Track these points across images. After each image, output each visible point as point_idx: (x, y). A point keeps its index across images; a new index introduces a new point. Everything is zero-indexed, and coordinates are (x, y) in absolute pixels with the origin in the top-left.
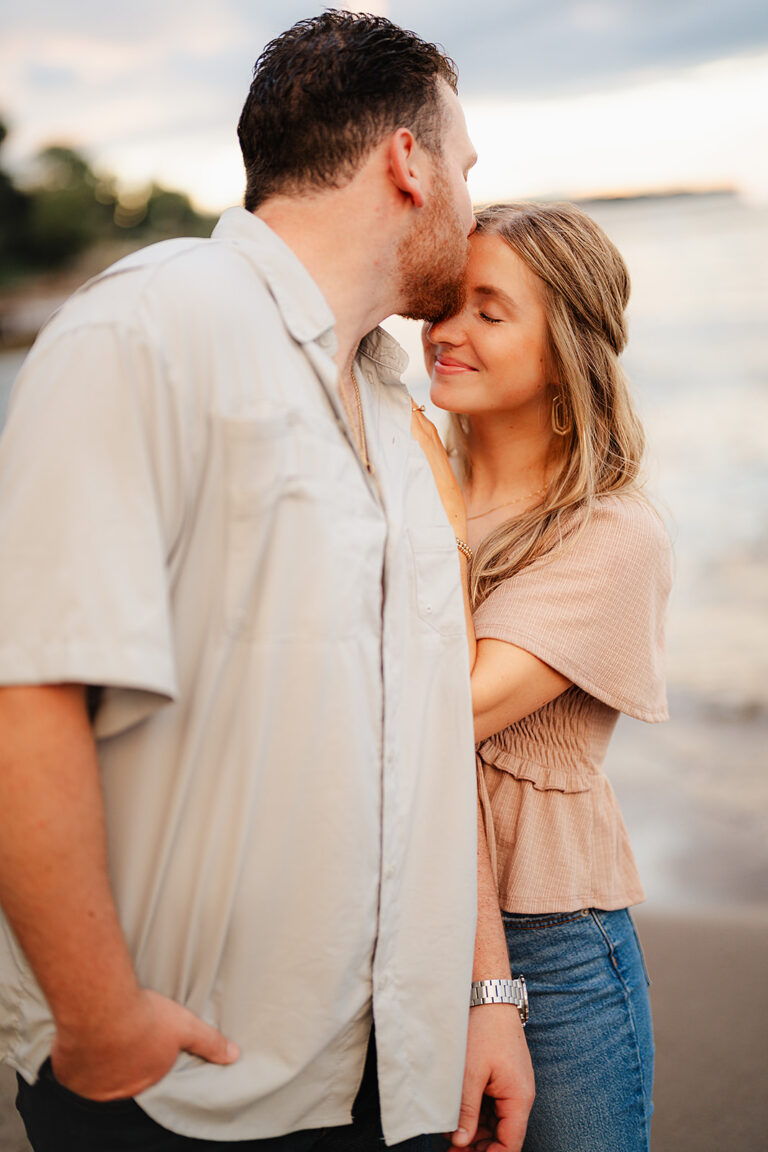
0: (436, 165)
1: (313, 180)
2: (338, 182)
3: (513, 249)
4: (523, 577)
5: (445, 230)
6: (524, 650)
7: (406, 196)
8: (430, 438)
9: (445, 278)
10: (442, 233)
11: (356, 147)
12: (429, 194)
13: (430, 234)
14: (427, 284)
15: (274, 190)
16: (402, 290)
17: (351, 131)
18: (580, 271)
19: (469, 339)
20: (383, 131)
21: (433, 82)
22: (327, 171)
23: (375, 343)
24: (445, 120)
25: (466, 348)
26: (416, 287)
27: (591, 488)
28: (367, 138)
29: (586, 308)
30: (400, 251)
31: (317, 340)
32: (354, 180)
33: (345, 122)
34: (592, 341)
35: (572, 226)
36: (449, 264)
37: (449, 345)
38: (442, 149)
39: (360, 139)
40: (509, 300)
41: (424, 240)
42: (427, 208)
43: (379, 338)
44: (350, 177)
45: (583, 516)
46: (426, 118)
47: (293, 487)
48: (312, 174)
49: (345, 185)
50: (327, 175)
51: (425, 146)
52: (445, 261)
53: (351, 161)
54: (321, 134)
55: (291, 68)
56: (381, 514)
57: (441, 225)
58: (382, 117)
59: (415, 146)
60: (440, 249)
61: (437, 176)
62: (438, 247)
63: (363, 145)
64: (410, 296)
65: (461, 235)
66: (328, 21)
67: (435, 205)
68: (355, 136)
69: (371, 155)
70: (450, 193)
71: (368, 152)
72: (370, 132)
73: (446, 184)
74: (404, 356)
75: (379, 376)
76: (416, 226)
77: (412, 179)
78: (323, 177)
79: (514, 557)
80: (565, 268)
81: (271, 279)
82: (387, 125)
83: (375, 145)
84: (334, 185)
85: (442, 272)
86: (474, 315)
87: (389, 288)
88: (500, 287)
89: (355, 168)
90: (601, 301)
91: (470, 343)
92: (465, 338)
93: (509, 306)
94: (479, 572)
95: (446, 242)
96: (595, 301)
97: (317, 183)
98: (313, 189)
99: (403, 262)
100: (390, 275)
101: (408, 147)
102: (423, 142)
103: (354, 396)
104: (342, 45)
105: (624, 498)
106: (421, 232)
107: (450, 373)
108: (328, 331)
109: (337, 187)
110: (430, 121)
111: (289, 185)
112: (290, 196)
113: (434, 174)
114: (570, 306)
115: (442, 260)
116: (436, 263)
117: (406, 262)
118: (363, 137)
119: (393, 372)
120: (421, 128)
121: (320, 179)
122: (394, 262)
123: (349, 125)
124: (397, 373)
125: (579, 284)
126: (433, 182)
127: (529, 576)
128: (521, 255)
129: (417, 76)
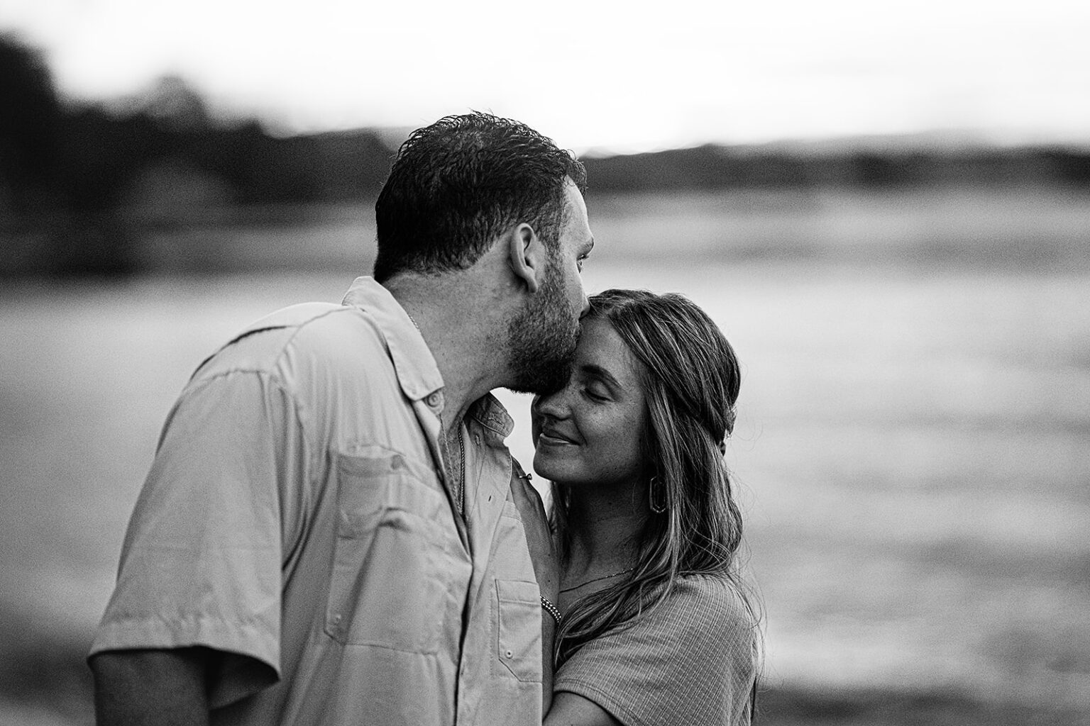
0: (552, 256)
1: (440, 260)
2: (462, 264)
3: (620, 334)
4: (602, 640)
5: (554, 313)
6: (595, 703)
7: (520, 281)
8: (533, 505)
9: (551, 355)
10: (552, 316)
11: (482, 234)
12: (543, 281)
13: (539, 316)
14: (534, 360)
15: (404, 265)
16: (510, 364)
17: (479, 220)
18: (683, 359)
19: (573, 413)
20: (508, 222)
21: (560, 184)
22: (453, 253)
23: (484, 409)
24: (565, 216)
25: (569, 422)
26: (524, 363)
27: (675, 563)
28: (493, 228)
29: (685, 394)
30: (511, 329)
31: (426, 400)
32: (476, 263)
33: (476, 212)
34: (690, 426)
35: (680, 318)
36: (556, 343)
37: (554, 418)
38: (559, 242)
39: (487, 228)
40: (613, 380)
41: (534, 321)
42: (539, 293)
43: (488, 405)
44: (473, 261)
45: (664, 589)
46: (549, 214)
47: (392, 516)
48: (440, 254)
49: (468, 267)
50: (453, 256)
51: (543, 238)
52: (552, 340)
53: (475, 246)
54: (453, 220)
55: (434, 160)
56: (469, 557)
57: (551, 309)
58: (509, 211)
59: (535, 237)
60: (548, 330)
61: (552, 265)
62: (546, 328)
63: (488, 233)
64: (518, 371)
65: (570, 318)
66: (473, 122)
67: (547, 291)
68: (482, 225)
69: (495, 243)
70: (562, 281)
71: (492, 240)
72: (497, 222)
73: (558, 273)
74: (510, 422)
75: (486, 439)
76: (528, 309)
77: (528, 267)
78: (450, 259)
79: (598, 622)
80: (668, 355)
81: (390, 344)
82: (512, 217)
83: (499, 235)
84: (458, 266)
85: (548, 350)
86: (581, 392)
87: (498, 360)
88: (605, 368)
89: (479, 253)
90: (700, 388)
91: (574, 417)
92: (569, 413)
93: (612, 386)
94: (563, 634)
95: (554, 324)
96: (696, 389)
97: (443, 263)
98: (440, 268)
99: (513, 338)
100: (500, 349)
101: (528, 239)
102: (541, 234)
103: (458, 454)
104: (481, 145)
105: (708, 577)
106: (532, 314)
107: (554, 445)
108: (436, 392)
109: (461, 268)
110: (552, 216)
111: (418, 262)
112: (418, 272)
113: (549, 263)
114: (670, 391)
115: (549, 340)
116: (543, 342)
117: (515, 339)
118: (489, 227)
119: (498, 435)
120: (542, 222)
121: (446, 259)
122: (505, 338)
123: (479, 215)
124: (502, 437)
125: (680, 371)
126: (547, 271)
127: (607, 640)
128: (627, 341)
129: (546, 178)
